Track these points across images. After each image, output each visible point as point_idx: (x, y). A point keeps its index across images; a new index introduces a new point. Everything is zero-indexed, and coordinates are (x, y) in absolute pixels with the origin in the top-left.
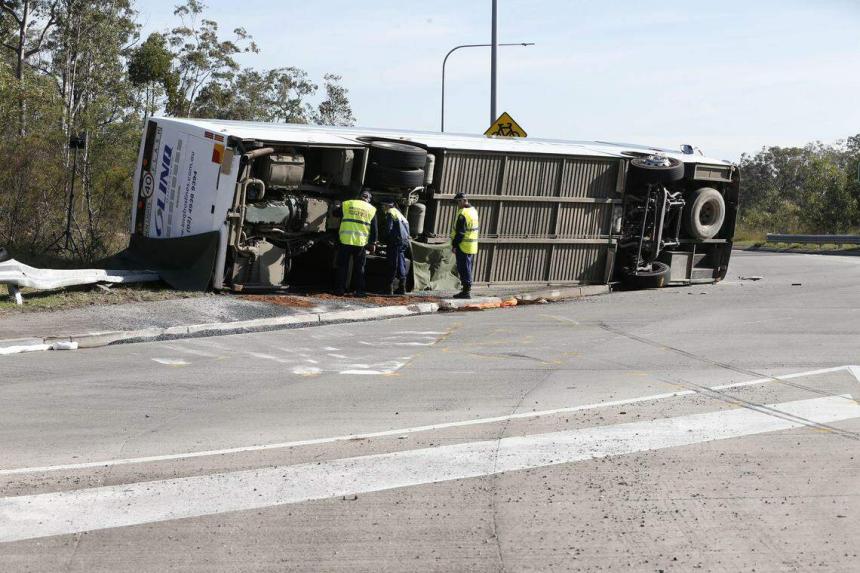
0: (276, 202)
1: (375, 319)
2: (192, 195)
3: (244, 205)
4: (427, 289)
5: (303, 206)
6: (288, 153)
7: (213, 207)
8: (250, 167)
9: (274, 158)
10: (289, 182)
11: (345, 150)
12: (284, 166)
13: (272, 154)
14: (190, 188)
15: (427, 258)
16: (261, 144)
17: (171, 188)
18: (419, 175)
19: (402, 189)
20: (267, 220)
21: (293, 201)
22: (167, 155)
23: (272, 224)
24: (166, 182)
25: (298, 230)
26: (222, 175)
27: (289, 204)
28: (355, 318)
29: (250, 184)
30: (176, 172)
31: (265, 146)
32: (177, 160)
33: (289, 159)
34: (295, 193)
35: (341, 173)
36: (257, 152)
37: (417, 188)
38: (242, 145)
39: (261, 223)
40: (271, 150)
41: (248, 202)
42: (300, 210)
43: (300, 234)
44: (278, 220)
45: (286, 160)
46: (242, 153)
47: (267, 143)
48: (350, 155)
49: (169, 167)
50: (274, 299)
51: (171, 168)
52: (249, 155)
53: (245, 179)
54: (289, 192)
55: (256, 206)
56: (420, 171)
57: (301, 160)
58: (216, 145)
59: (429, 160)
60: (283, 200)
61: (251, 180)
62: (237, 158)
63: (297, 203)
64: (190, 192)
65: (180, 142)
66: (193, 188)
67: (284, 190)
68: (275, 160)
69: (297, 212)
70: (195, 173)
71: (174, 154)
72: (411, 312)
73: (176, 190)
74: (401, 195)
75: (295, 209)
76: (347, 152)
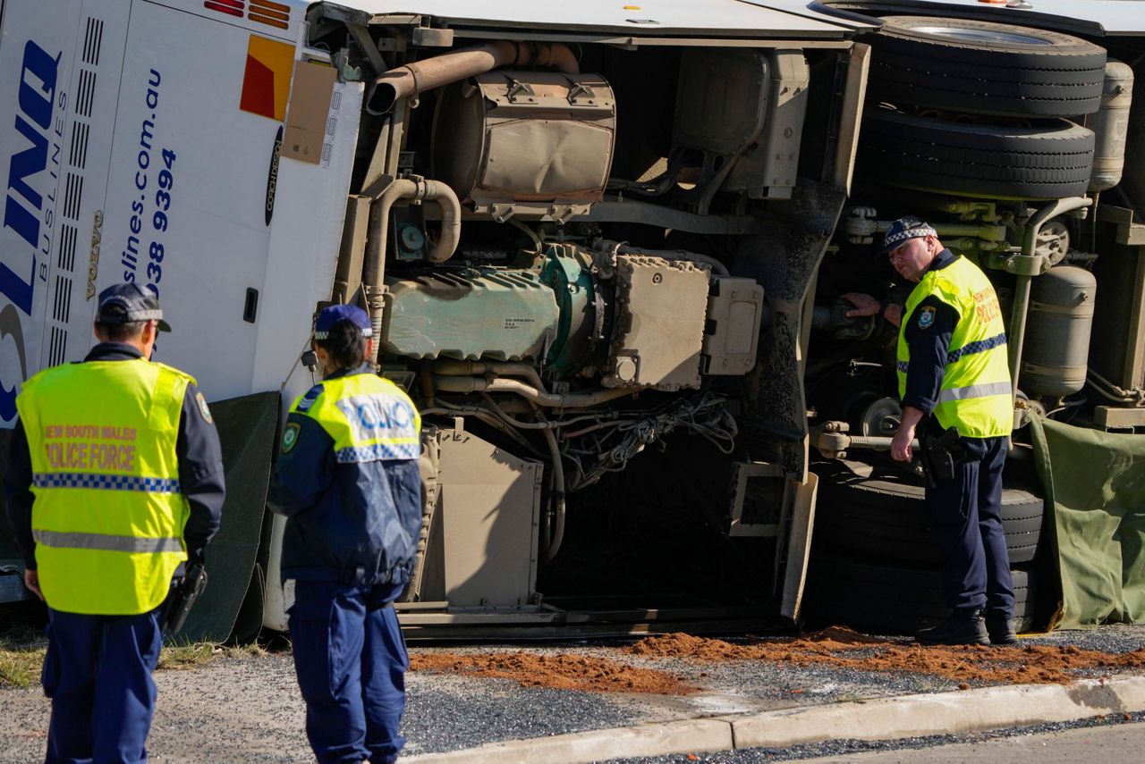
0: (505, 272)
1: (949, 738)
2: (157, 250)
3: (381, 287)
4: (1113, 619)
5: (612, 286)
6: (550, 72)
7: (252, 296)
8: (399, 129)
9: (494, 92)
10: (555, 190)
11: (771, 54)
12: (536, 126)
13: (490, 75)
14: (147, 218)
15: (1109, 493)
16: (447, 37)
17: (61, 220)
18: (1071, 152)
19: (1003, 209)
20: (471, 346)
21: (571, 268)
22: (35, 83)
23: (492, 361)
24: (36, 200)
25: (593, 385)
26: (285, 163)
27: (554, 277)
28: (871, 733)
29: (402, 199)
30: (79, 154)
31: (460, 45)
32: (85, 103)
33: (552, 95)
34: (578, 233)
35: (757, 149)
36: (431, 70)
37: (1064, 205)
38: (366, 42)
39: (448, 358)
40: (483, 59)
41: (396, 271)
42: (600, 303)
43: (598, 398)
44: (516, 344)
45: (541, 102)
46: (369, 75)
47: (470, 34)
48: (795, 73)
49: (48, 134)
50: (516, 663)
51: (57, 138)
52: (401, 81)
53: (384, 181)
54: (553, 229)
55: (426, 289)
56: (1078, 132)
57: (604, 98)
58: (255, 40)
59: (1111, 90)
60: (528, 262)
61: (403, 186)
62: (351, 95)
63: (585, 273)
64: (148, 235)
65: (95, 31)
66: (160, 221)
67: (535, 223)
68: (503, 102)
69: (590, 309)
70: (169, 156)
71: (67, 80)
72: (1086, 712)
73: (84, 226)
74: (999, 234)
75: (579, 297)
76: (783, 60)
